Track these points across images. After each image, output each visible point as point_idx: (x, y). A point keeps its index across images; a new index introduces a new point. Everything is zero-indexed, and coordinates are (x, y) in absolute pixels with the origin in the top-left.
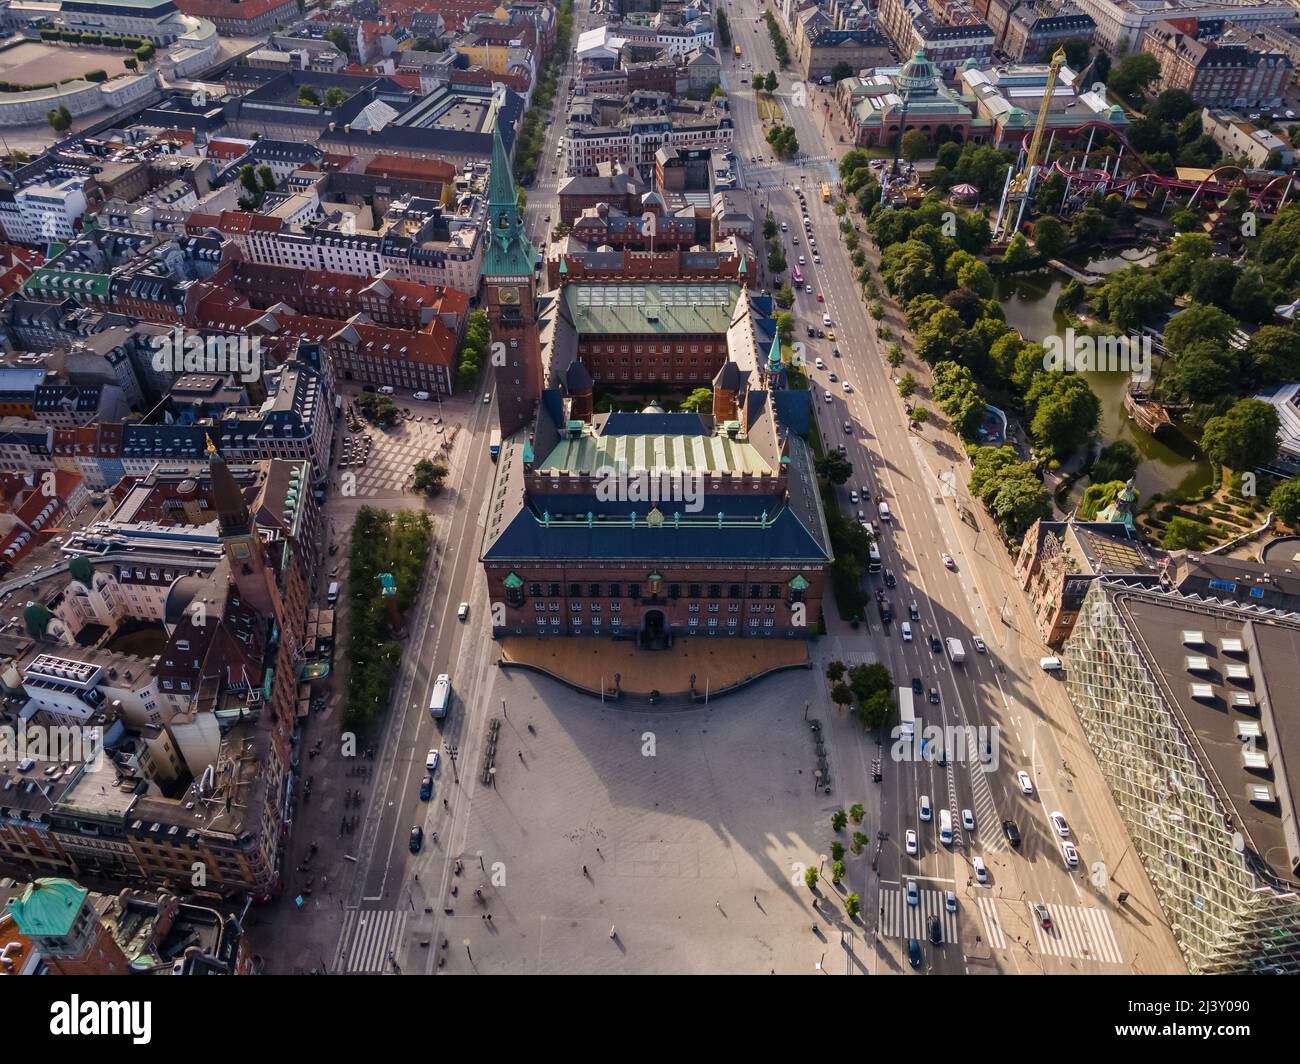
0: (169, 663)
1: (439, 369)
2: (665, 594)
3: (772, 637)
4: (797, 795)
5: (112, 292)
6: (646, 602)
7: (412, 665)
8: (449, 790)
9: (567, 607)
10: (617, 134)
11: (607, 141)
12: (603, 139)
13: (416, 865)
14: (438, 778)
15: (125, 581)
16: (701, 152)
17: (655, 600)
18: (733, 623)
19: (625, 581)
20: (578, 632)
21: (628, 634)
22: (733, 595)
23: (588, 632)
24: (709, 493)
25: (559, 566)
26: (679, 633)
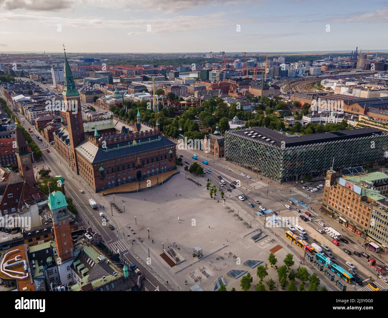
0: (5, 204)
2: (141, 164)
3: (167, 171)
4: (195, 188)
6: (137, 168)
8: (112, 218)
9: (116, 176)
14: (107, 217)
17: (139, 167)
18: (158, 170)
19: (131, 162)
20: (120, 184)
21: (133, 180)
22: (157, 160)
23: (122, 183)
24: (143, 137)
25: (113, 161)
26: (146, 176)
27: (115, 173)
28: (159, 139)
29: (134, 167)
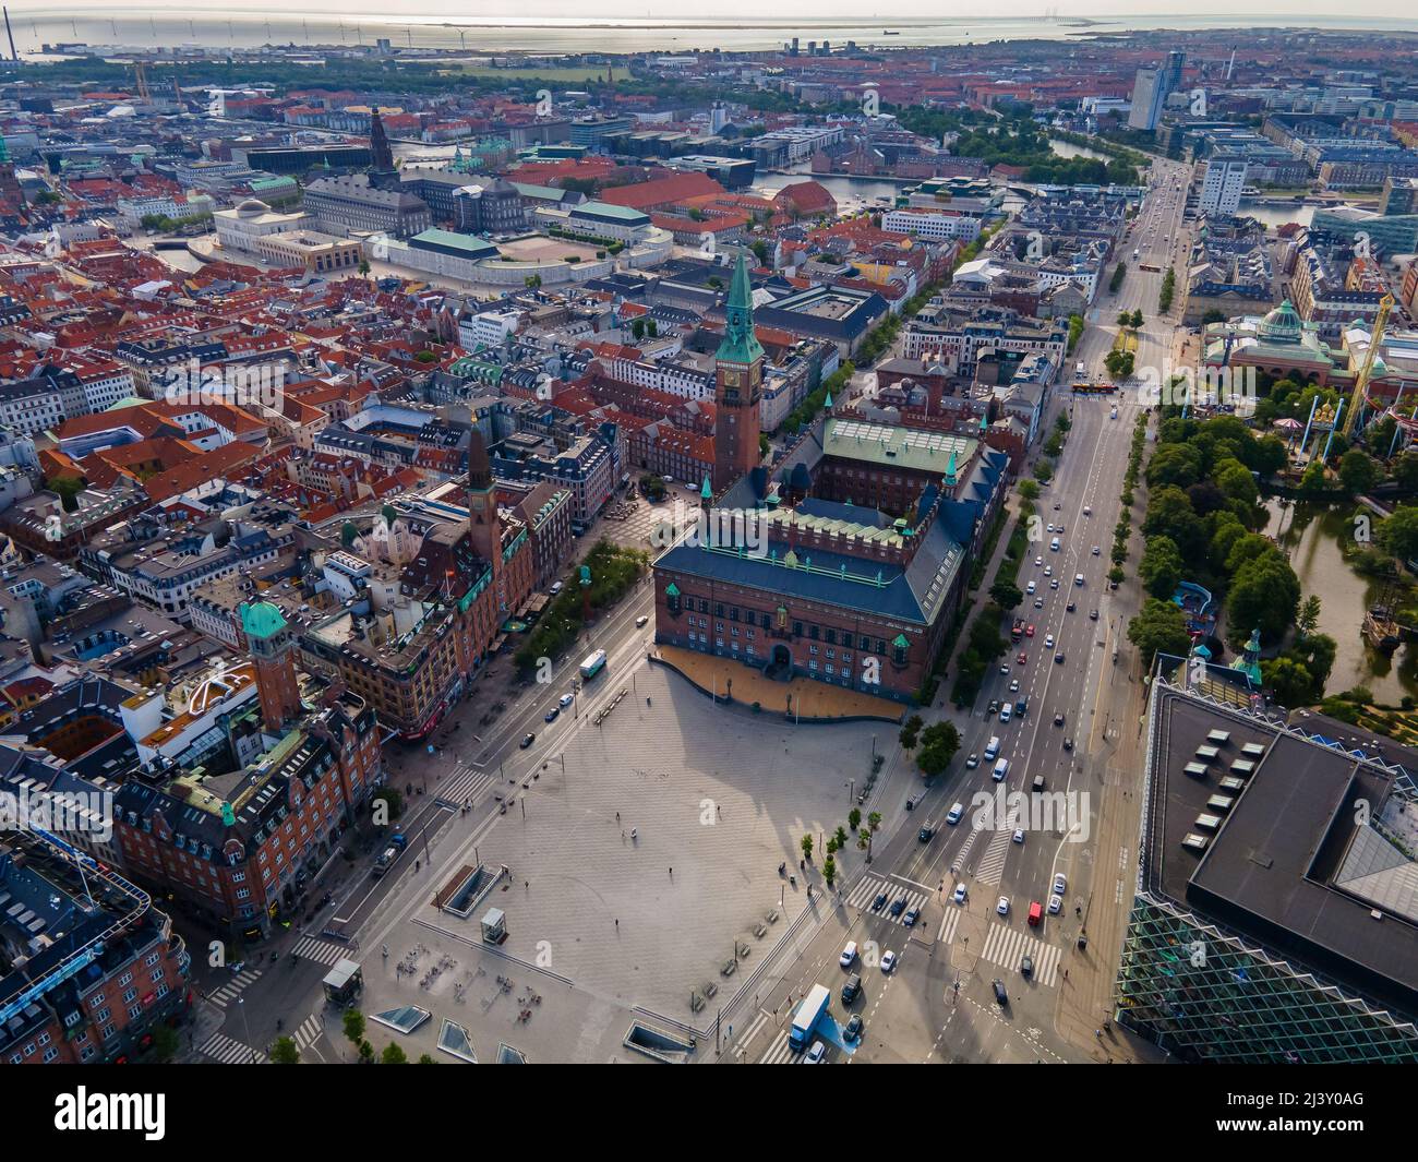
0: (411, 574)
2: (789, 630)
3: (879, 695)
4: (834, 798)
5: (501, 379)
6: (774, 635)
9: (712, 625)
10: (951, 334)
12: (937, 336)
15: (414, 532)
16: (1017, 354)
17: (781, 634)
18: (846, 674)
19: (759, 610)
20: (719, 653)
21: (758, 664)
22: (846, 644)
23: (728, 655)
24: (844, 552)
25: (709, 585)
26: (799, 673)
27: (708, 618)
28: (878, 581)
29: (766, 627)
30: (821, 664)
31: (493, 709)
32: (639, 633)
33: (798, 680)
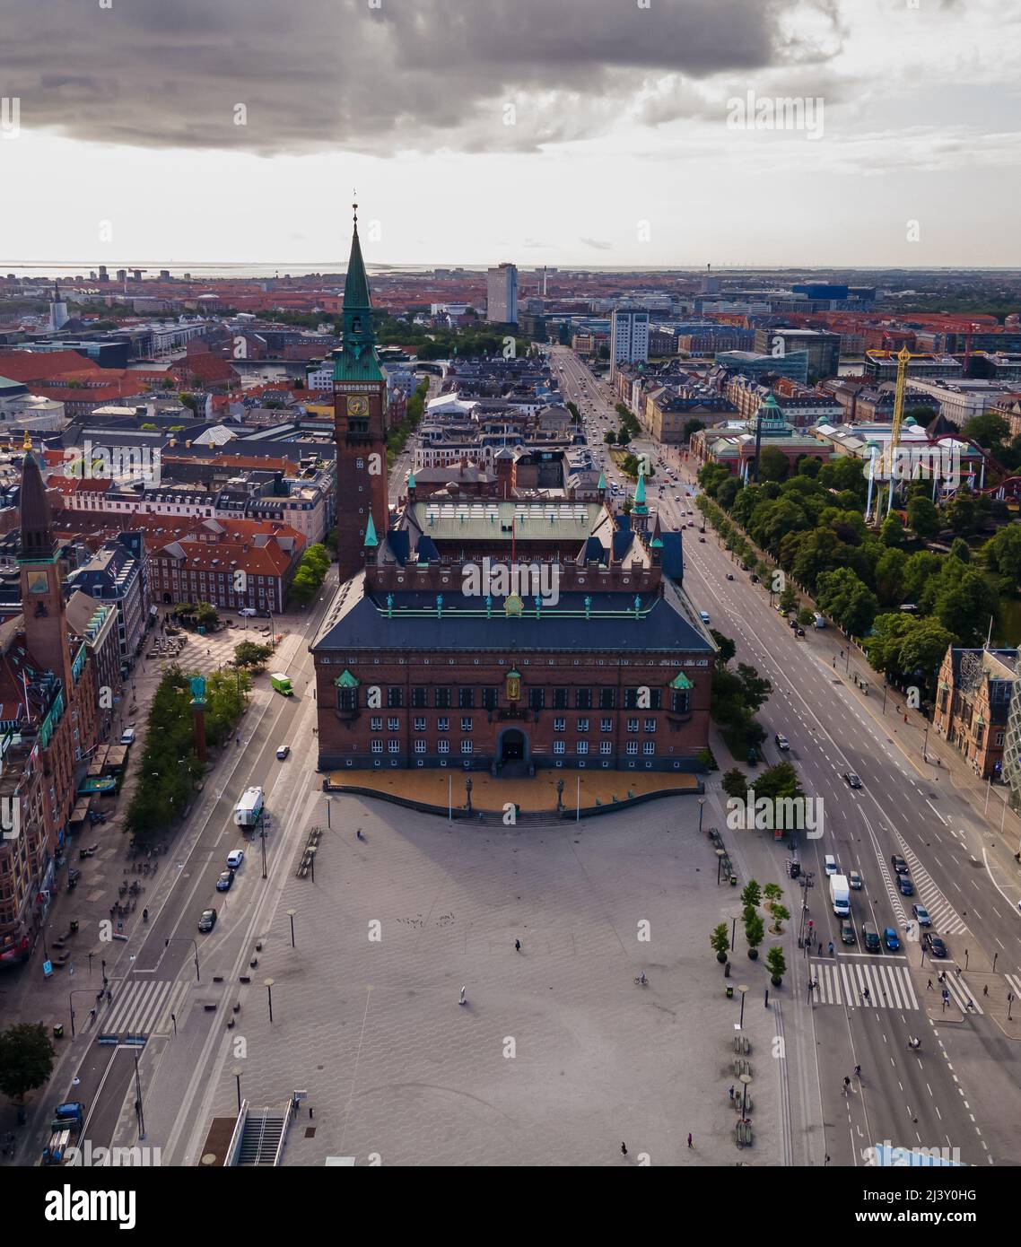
1: (271, 581)
2: (524, 704)
3: (654, 769)
4: (695, 888)
6: (503, 716)
7: (217, 791)
8: (254, 884)
9: (409, 724)
10: (468, 447)
11: (457, 452)
12: (453, 450)
13: (204, 942)
14: (240, 874)
16: (554, 454)
17: (513, 712)
18: (606, 749)
19: (479, 683)
20: (420, 763)
21: (481, 765)
22: (606, 705)
23: (432, 763)
24: (574, 589)
25: (402, 661)
26: (543, 764)
27: (401, 713)
28: (637, 611)
29: (490, 707)
30: (571, 744)
31: (122, 893)
32: (286, 767)
33: (543, 773)
